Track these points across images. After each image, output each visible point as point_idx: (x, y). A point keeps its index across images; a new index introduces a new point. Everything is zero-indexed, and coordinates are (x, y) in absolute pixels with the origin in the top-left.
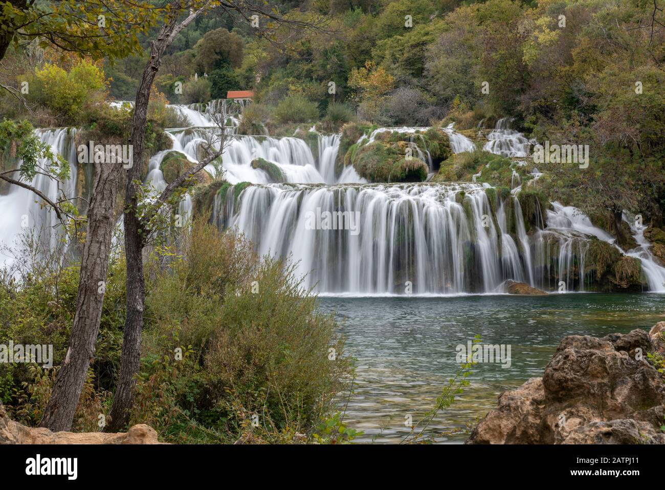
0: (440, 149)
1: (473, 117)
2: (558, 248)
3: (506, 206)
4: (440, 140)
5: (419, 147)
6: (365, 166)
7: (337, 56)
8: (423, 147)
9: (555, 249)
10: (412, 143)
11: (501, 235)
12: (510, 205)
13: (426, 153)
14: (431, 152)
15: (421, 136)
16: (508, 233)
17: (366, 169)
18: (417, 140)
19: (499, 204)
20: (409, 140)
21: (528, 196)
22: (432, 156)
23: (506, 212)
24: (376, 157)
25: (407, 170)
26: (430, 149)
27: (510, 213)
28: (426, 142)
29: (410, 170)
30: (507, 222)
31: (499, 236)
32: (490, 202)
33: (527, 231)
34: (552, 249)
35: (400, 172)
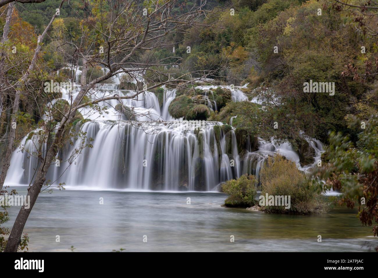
0: (223, 100)
1: (259, 80)
2: (256, 163)
3: (227, 136)
4: (224, 94)
5: (209, 98)
6: (172, 110)
7: (226, 38)
8: (212, 99)
9: (254, 164)
10: (205, 96)
11: (222, 155)
12: (229, 136)
13: (214, 103)
14: (217, 102)
15: (212, 92)
16: (226, 153)
17: (173, 112)
18: (209, 94)
19: (223, 136)
20: (204, 94)
21: (242, 131)
22: (217, 104)
23: (226, 140)
24: (180, 105)
25: (196, 113)
26: (216, 100)
27: (229, 141)
28: (215, 95)
29: (198, 113)
30: (226, 147)
31: (220, 155)
32: (215, 134)
33: (239, 152)
34: (253, 164)
35: (192, 114)
